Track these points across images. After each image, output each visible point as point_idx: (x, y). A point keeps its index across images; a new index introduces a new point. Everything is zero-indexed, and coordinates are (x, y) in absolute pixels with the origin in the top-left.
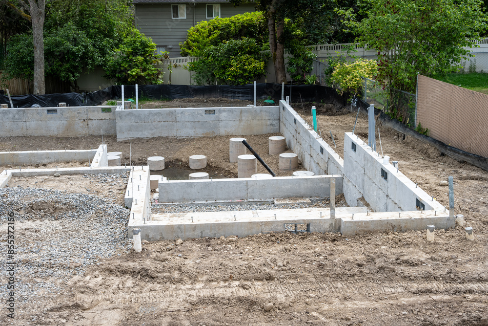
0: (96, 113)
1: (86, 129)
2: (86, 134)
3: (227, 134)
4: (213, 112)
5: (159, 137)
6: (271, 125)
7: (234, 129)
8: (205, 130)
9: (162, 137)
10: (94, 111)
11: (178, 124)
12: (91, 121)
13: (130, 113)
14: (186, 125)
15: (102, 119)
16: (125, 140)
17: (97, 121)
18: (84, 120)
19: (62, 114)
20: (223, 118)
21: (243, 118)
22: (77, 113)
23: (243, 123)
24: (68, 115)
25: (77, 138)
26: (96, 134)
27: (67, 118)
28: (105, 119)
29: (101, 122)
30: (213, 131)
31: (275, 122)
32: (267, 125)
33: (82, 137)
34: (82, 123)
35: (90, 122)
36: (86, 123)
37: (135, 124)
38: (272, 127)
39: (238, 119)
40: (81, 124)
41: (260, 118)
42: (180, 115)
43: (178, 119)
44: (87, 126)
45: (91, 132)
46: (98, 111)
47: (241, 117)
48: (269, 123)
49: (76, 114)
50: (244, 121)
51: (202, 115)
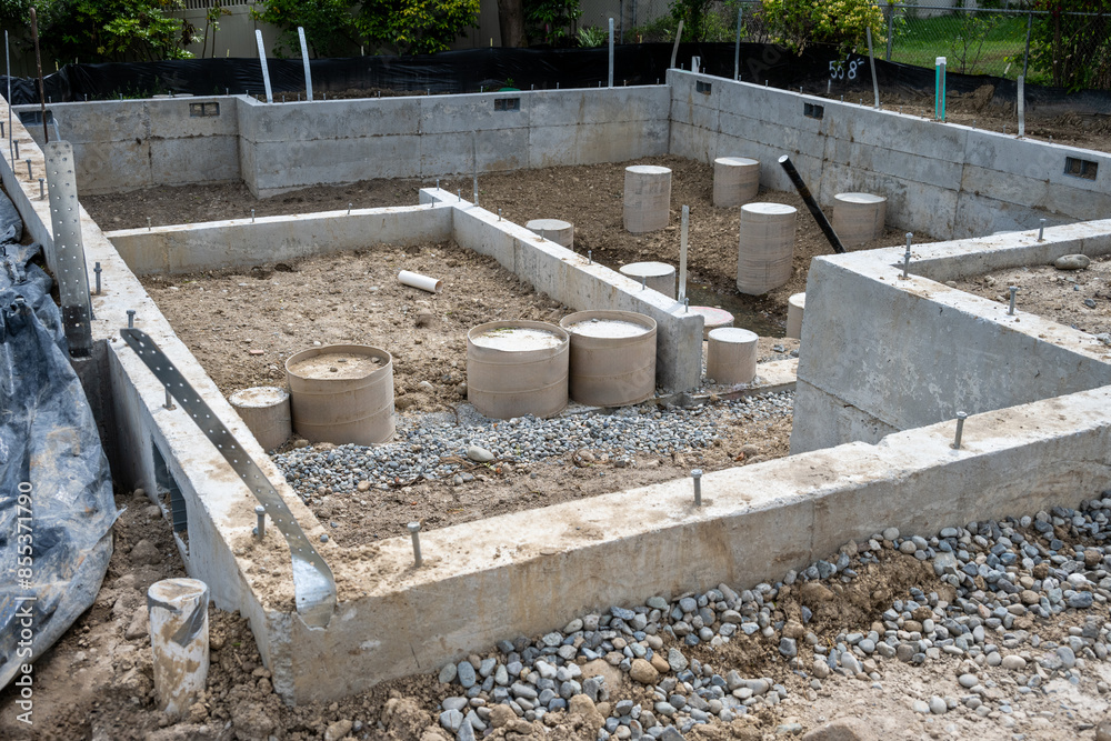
0: (173, 119)
1: (144, 168)
2: (144, 183)
3: (546, 164)
4: (513, 103)
5: (376, 179)
6: (651, 134)
7: (564, 150)
8: (494, 155)
9: (384, 179)
10: (166, 112)
11: (425, 138)
12: (159, 143)
13: (295, 112)
14: (447, 142)
15: (191, 137)
16: (281, 192)
17: (176, 142)
18: (139, 141)
19: (70, 125)
20: (540, 121)
21: (588, 119)
22: (117, 120)
23: (585, 133)
24: (87, 126)
25: (117, 197)
26: (173, 181)
27: (84, 137)
28: (201, 136)
29: (189, 145)
30: (513, 158)
31: (660, 128)
32: (640, 136)
33: (134, 193)
34: (132, 149)
35: (156, 146)
36: (143, 150)
37: (309, 145)
38: (652, 140)
39: (575, 122)
40: (130, 155)
41: (626, 118)
42: (430, 116)
43: (426, 128)
44: (147, 160)
45: (160, 178)
46: (179, 113)
47: (583, 116)
48: (645, 130)
49: (113, 122)
50: (588, 127)
51: (487, 114)
